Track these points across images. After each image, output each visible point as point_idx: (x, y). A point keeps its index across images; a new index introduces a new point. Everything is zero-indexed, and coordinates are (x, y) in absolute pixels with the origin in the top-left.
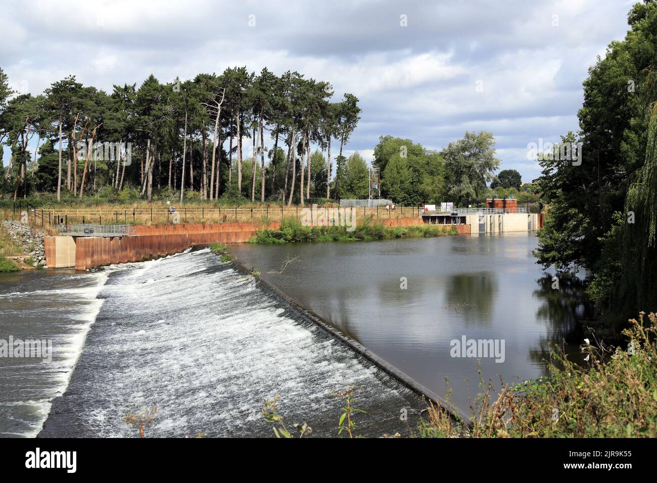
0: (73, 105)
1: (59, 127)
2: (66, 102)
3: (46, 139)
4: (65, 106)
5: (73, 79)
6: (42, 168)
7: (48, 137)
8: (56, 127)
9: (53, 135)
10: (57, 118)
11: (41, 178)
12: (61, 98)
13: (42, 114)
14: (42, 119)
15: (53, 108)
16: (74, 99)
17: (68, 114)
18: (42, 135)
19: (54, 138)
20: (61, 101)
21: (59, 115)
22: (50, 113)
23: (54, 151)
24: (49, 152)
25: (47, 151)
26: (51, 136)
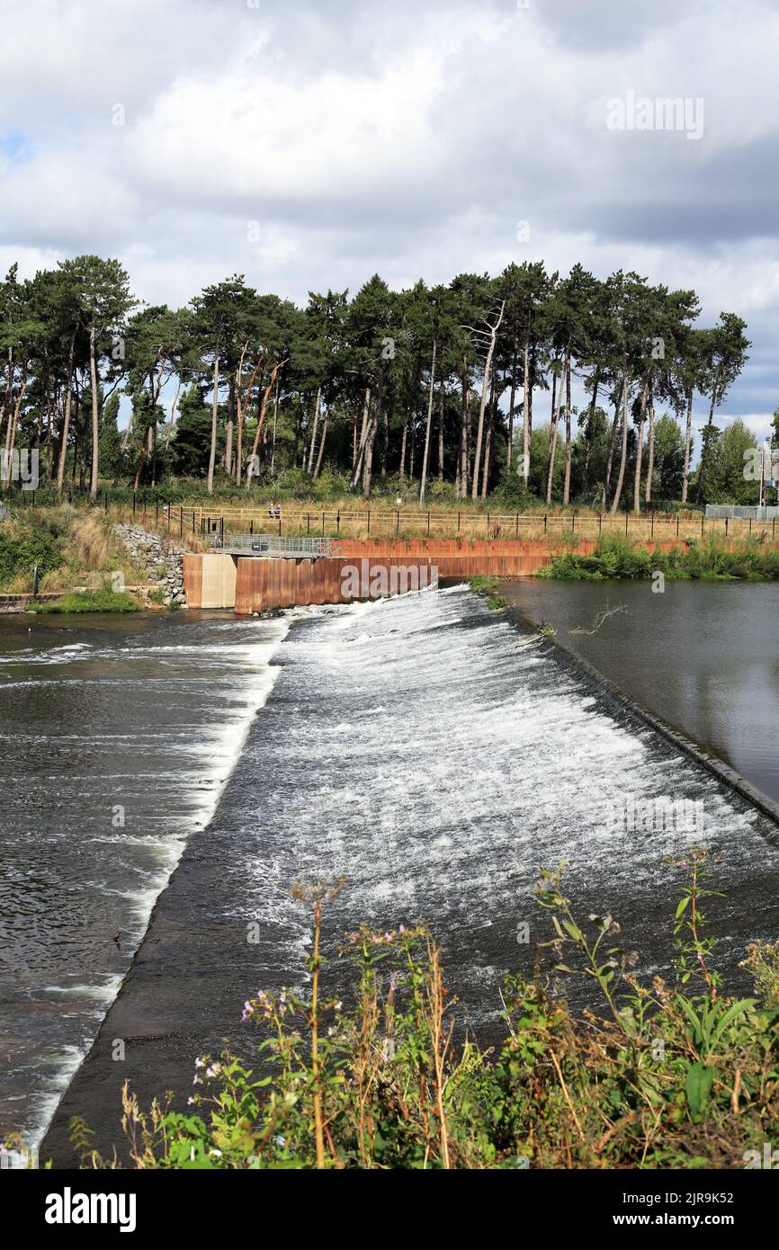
0: (238, 326)
1: (213, 365)
2: (227, 321)
3: (190, 384)
4: (226, 327)
5: (239, 281)
6: (184, 435)
7: (194, 381)
8: (210, 364)
9: (204, 377)
10: (209, 348)
11: (181, 451)
12: (218, 313)
13: (186, 340)
14: (183, 351)
15: (205, 331)
16: (241, 316)
17: (229, 341)
18: (185, 377)
19: (204, 383)
20: (218, 319)
21: (215, 344)
22: (199, 339)
23: (205, 406)
24: (196, 407)
25: (193, 405)
26: (200, 379)
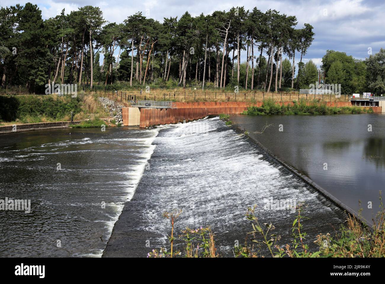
0: (140, 29)
1: (132, 43)
2: (136, 28)
3: (124, 49)
4: (136, 30)
5: (140, 14)
6: (122, 67)
7: (125, 48)
8: (130, 42)
9: (128, 47)
10: (130, 37)
11: (121, 72)
12: (133, 25)
13: (122, 34)
14: (121, 38)
15: (129, 31)
16: (141, 26)
17: (137, 35)
18: (122, 47)
19: (128, 49)
20: (133, 27)
21: (132, 36)
22: (127, 34)
23: (129, 57)
24: (126, 57)
25: (125, 56)
26: (127, 48)
